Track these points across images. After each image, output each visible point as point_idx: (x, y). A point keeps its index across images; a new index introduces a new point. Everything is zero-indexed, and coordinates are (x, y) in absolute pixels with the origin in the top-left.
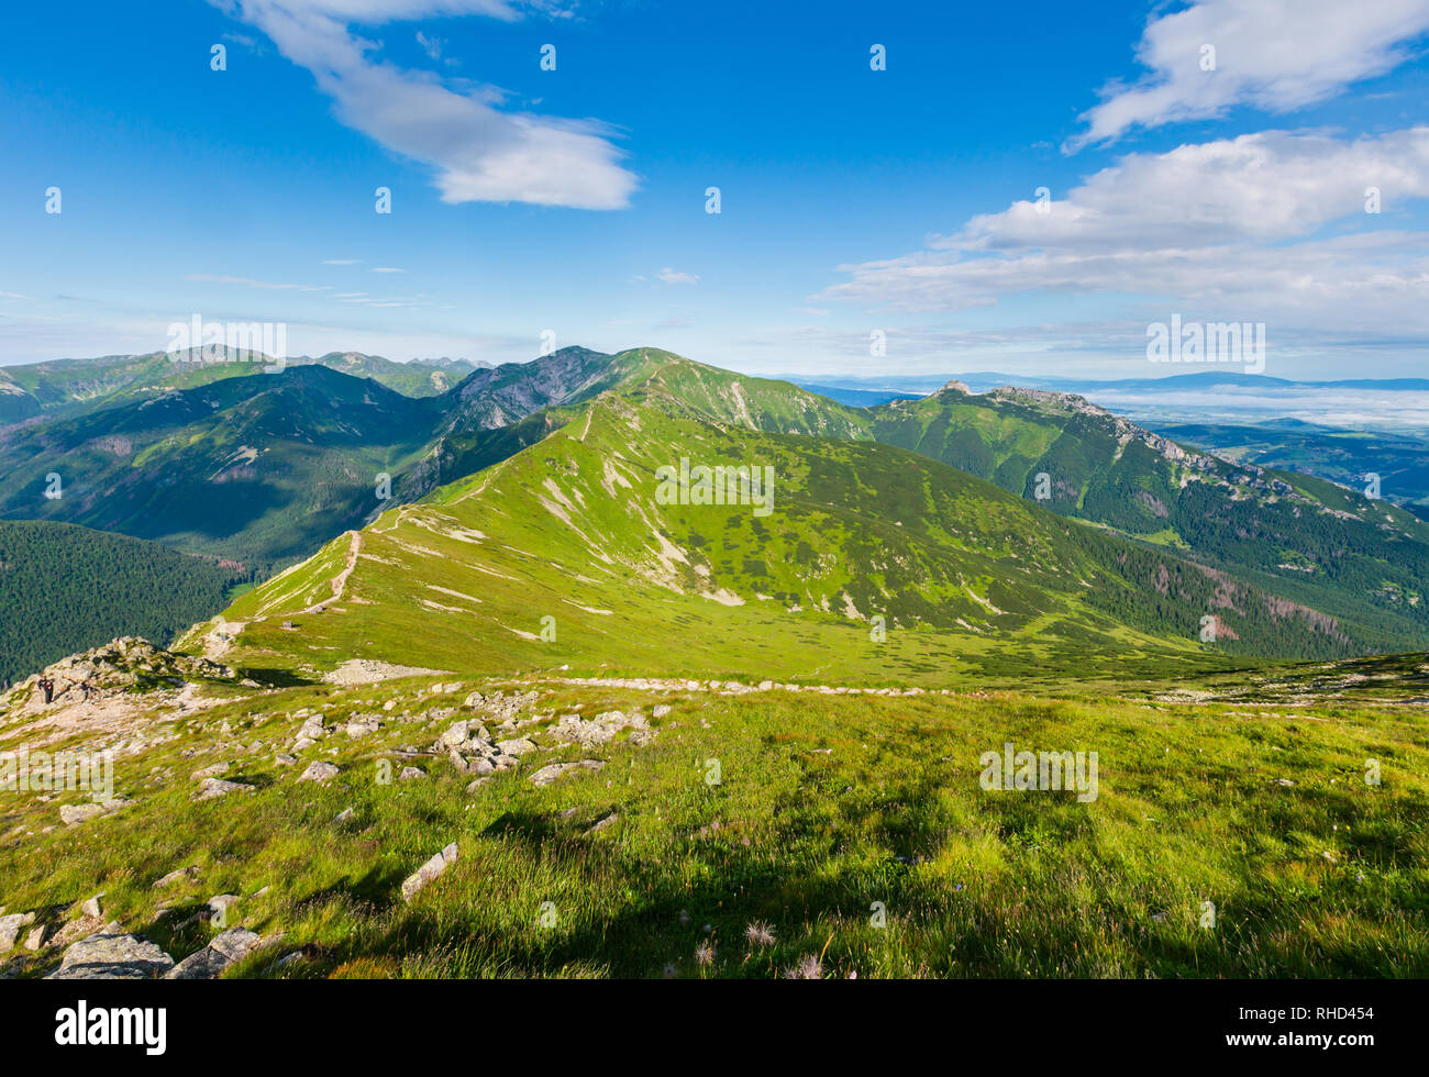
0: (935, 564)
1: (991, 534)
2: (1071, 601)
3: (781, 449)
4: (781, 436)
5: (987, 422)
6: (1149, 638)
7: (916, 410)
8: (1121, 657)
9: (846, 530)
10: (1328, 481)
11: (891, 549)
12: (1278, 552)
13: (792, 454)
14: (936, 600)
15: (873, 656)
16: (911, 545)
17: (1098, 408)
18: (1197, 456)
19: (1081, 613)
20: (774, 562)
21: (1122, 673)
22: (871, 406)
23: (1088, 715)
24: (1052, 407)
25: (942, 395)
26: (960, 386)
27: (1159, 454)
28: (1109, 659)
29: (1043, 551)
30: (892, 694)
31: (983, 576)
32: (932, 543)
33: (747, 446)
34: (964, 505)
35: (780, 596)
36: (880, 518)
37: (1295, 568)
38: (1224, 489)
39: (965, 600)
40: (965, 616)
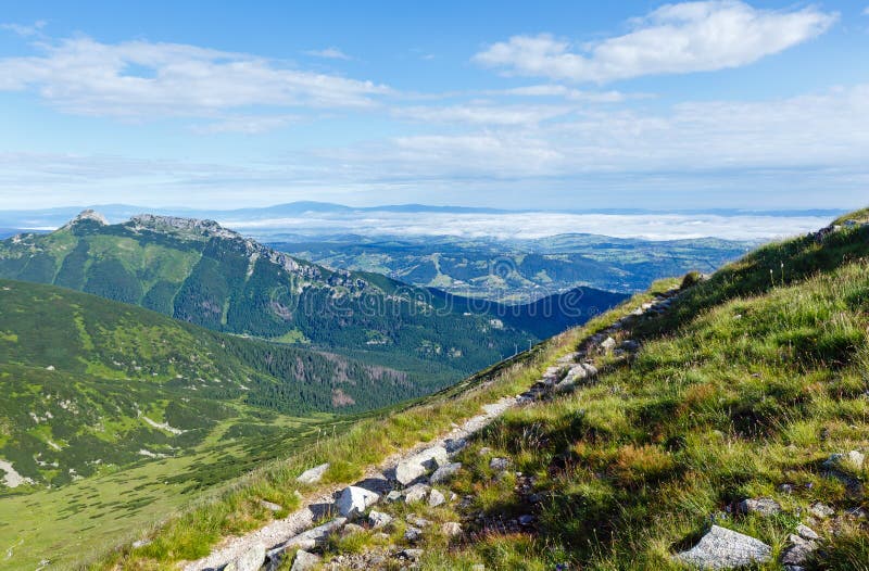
1: (155, 360)
2: (238, 405)
5: (127, 251)
12: (364, 333)
16: (77, 386)
18: (307, 266)
19: (249, 413)
24: (190, 233)
25: (76, 227)
26: (96, 217)
27: (280, 267)
29: (206, 366)
31: (158, 401)
32: (98, 379)
34: (123, 335)
37: (377, 343)
38: (326, 290)
39: (144, 430)
40: (147, 445)
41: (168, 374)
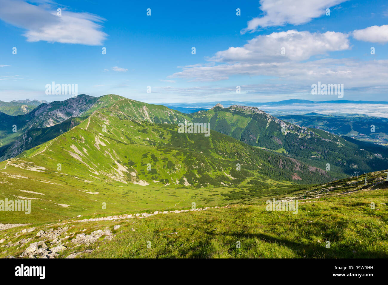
0: (214, 165)
1: (231, 153)
2: (255, 173)
3: (162, 129)
4: (161, 124)
5: (229, 117)
6: (278, 182)
7: (207, 114)
8: (270, 189)
9: (184, 156)
10: (324, 130)
11: (199, 161)
12: (311, 152)
13: (165, 131)
14: (214, 177)
15: (194, 198)
16: (206, 159)
17: (262, 111)
18: (289, 125)
19: (258, 176)
20: (159, 169)
21: (270, 194)
22: (191, 113)
23: (258, 209)
24: (248, 111)
25: (215, 109)
26: (221, 105)
27: (279, 125)
28: (266, 190)
29: (247, 158)
30: (199, 210)
31: (229, 167)
32: (212, 158)
33: (149, 129)
34: (222, 145)
35: (162, 181)
36: (195, 151)
37: (316, 157)
38: (297, 135)
39: (223, 176)
40: (223, 181)
41: (235, 159)
